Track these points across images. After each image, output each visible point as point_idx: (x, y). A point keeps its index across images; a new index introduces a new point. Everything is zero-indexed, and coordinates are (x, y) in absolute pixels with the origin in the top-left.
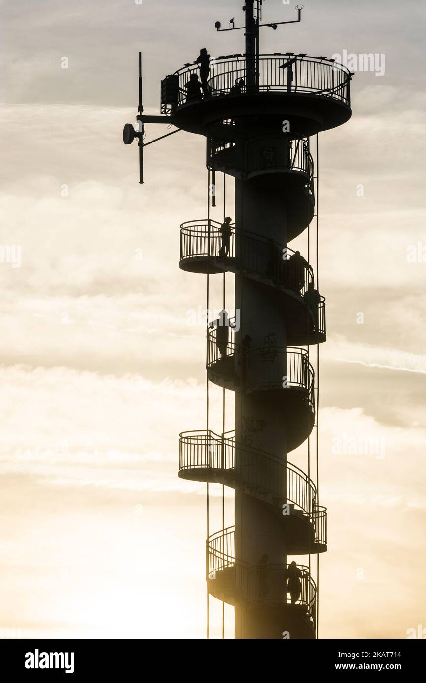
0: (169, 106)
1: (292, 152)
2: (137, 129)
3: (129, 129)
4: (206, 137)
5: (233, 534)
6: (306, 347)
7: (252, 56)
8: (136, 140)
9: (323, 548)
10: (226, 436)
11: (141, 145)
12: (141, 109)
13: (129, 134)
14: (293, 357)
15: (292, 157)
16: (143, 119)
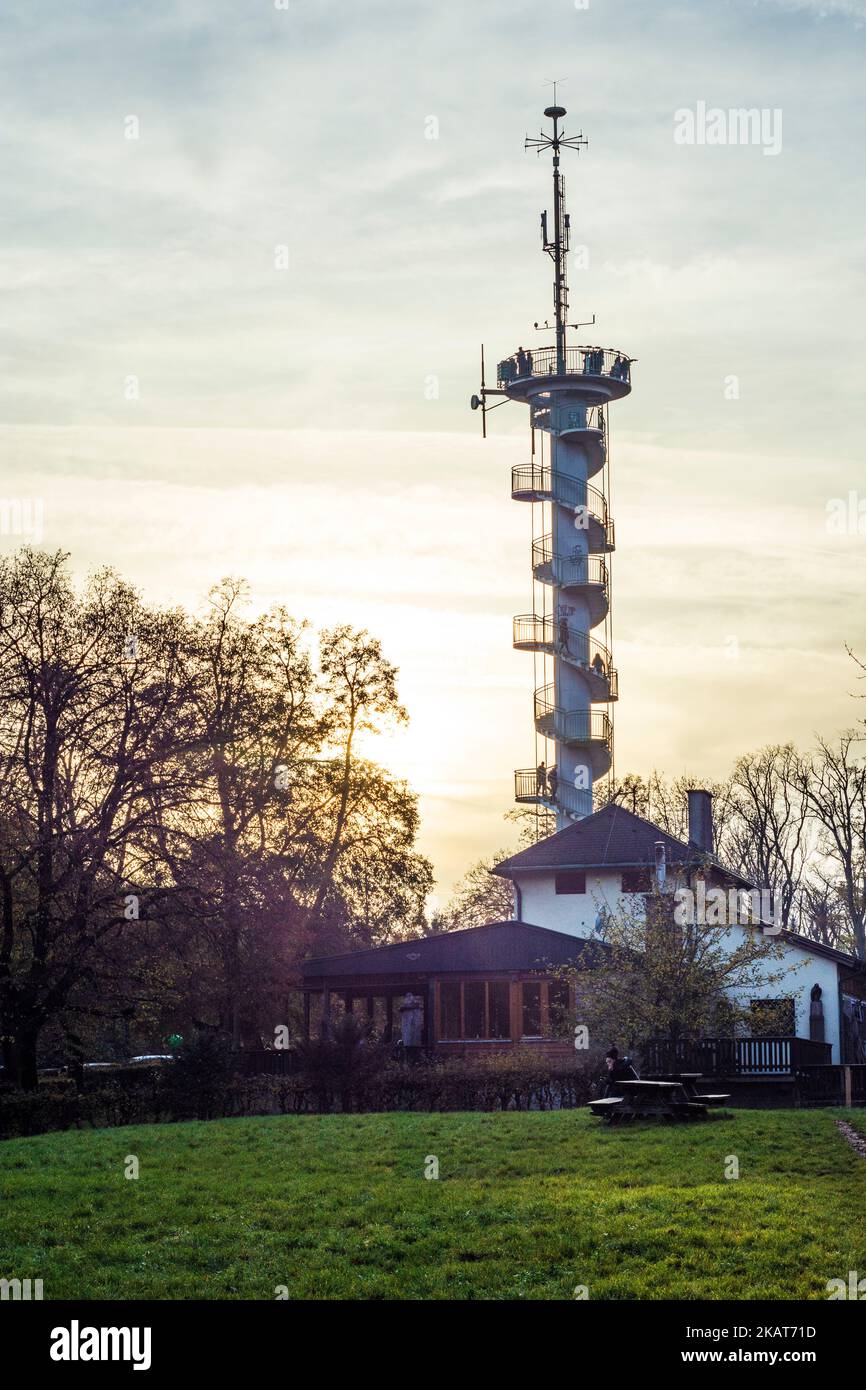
0: (503, 383)
1: (588, 416)
2: (480, 398)
3: (475, 398)
4: (529, 406)
5: (553, 689)
6: (602, 555)
7: (561, 348)
8: (480, 407)
9: (615, 699)
10: (546, 619)
11: (484, 410)
12: (483, 384)
13: (476, 403)
14: (593, 563)
15: (588, 420)
16: (484, 392)
